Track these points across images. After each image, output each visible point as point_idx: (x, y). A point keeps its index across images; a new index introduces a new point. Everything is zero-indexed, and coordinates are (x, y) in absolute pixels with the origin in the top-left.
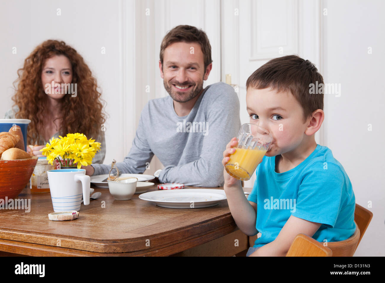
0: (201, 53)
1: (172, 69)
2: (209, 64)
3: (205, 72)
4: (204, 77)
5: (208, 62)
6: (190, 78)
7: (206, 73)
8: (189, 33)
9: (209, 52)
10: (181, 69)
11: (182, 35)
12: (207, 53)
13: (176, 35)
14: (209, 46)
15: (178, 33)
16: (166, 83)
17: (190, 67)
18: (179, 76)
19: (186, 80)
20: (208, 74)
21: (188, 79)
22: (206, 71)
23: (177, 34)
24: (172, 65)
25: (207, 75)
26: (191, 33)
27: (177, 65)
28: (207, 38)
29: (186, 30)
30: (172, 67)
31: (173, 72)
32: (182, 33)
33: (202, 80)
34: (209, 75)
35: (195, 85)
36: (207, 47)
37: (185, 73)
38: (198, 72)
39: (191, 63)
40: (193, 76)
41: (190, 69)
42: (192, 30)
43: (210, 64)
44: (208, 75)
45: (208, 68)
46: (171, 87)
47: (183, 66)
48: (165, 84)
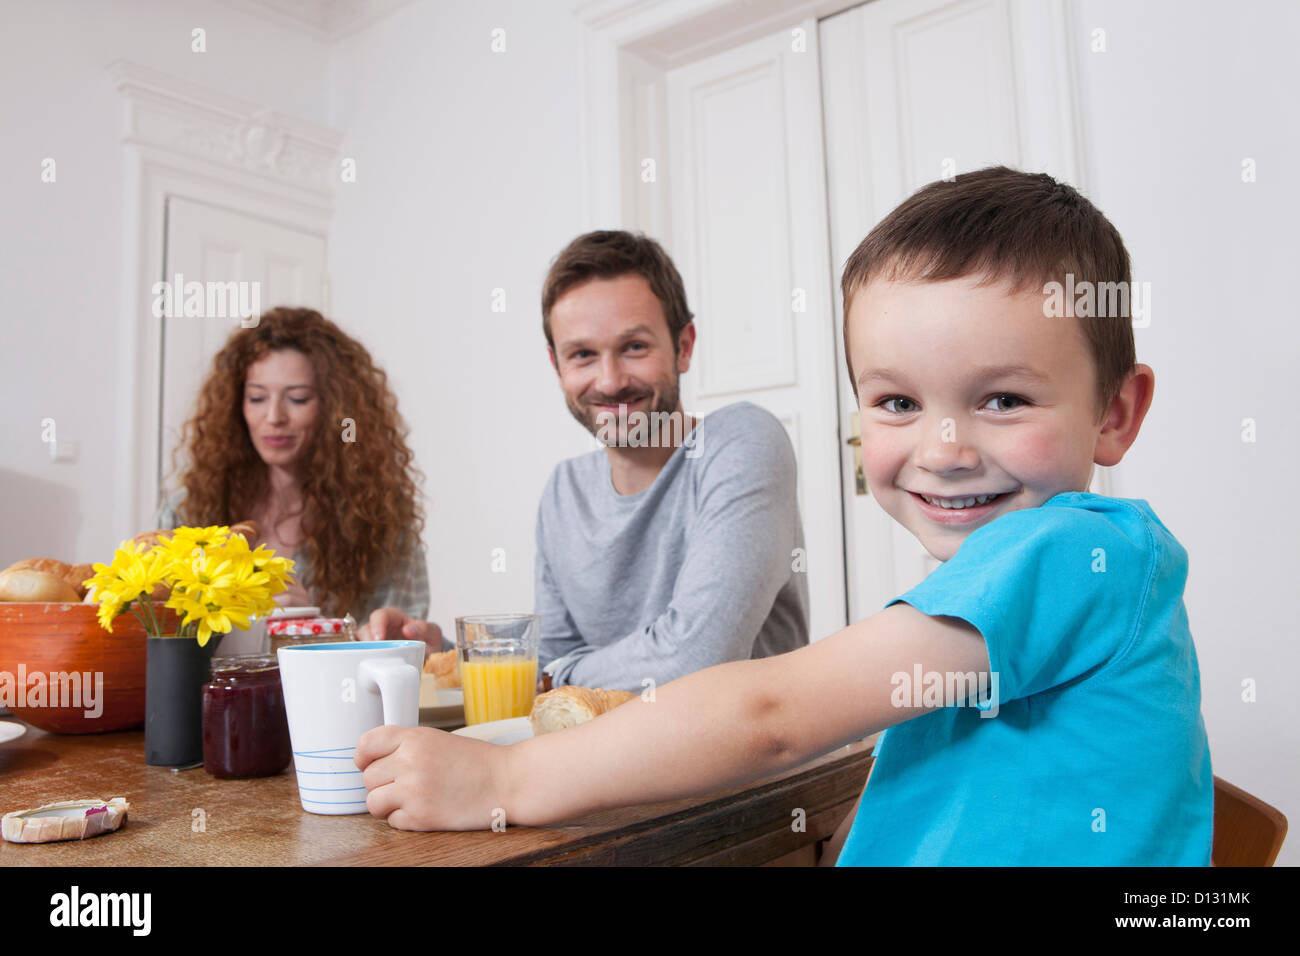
0: (653, 297)
1: (578, 360)
2: (684, 325)
3: (677, 350)
4: (679, 363)
5: (679, 321)
6: (636, 378)
7: (682, 352)
8: (604, 251)
9: (677, 292)
10: (606, 357)
11: (586, 259)
12: (670, 297)
13: (569, 264)
14: (673, 274)
15: (573, 257)
16: (573, 403)
17: (629, 345)
18: (602, 376)
19: (624, 383)
20: (687, 354)
21: (629, 379)
22: (681, 347)
23: (573, 260)
24: (576, 349)
25: (684, 356)
26: (613, 250)
27: (591, 347)
28: (662, 251)
29: (595, 245)
30: (578, 356)
31: (583, 369)
32: (585, 254)
33: (672, 376)
34: (690, 356)
35: (651, 394)
36: (667, 278)
37: (616, 366)
38: (655, 354)
39: (628, 331)
40: (641, 369)
41: (632, 352)
42: (612, 242)
43: (688, 326)
44: (687, 358)
45: (684, 336)
46: (588, 411)
47: (606, 346)
48: (571, 407)
